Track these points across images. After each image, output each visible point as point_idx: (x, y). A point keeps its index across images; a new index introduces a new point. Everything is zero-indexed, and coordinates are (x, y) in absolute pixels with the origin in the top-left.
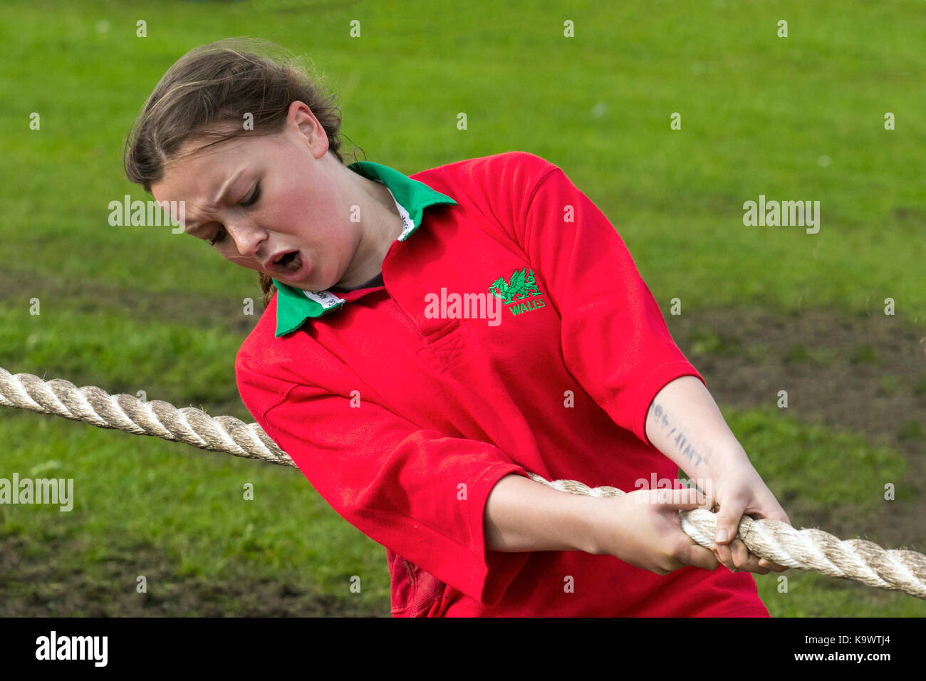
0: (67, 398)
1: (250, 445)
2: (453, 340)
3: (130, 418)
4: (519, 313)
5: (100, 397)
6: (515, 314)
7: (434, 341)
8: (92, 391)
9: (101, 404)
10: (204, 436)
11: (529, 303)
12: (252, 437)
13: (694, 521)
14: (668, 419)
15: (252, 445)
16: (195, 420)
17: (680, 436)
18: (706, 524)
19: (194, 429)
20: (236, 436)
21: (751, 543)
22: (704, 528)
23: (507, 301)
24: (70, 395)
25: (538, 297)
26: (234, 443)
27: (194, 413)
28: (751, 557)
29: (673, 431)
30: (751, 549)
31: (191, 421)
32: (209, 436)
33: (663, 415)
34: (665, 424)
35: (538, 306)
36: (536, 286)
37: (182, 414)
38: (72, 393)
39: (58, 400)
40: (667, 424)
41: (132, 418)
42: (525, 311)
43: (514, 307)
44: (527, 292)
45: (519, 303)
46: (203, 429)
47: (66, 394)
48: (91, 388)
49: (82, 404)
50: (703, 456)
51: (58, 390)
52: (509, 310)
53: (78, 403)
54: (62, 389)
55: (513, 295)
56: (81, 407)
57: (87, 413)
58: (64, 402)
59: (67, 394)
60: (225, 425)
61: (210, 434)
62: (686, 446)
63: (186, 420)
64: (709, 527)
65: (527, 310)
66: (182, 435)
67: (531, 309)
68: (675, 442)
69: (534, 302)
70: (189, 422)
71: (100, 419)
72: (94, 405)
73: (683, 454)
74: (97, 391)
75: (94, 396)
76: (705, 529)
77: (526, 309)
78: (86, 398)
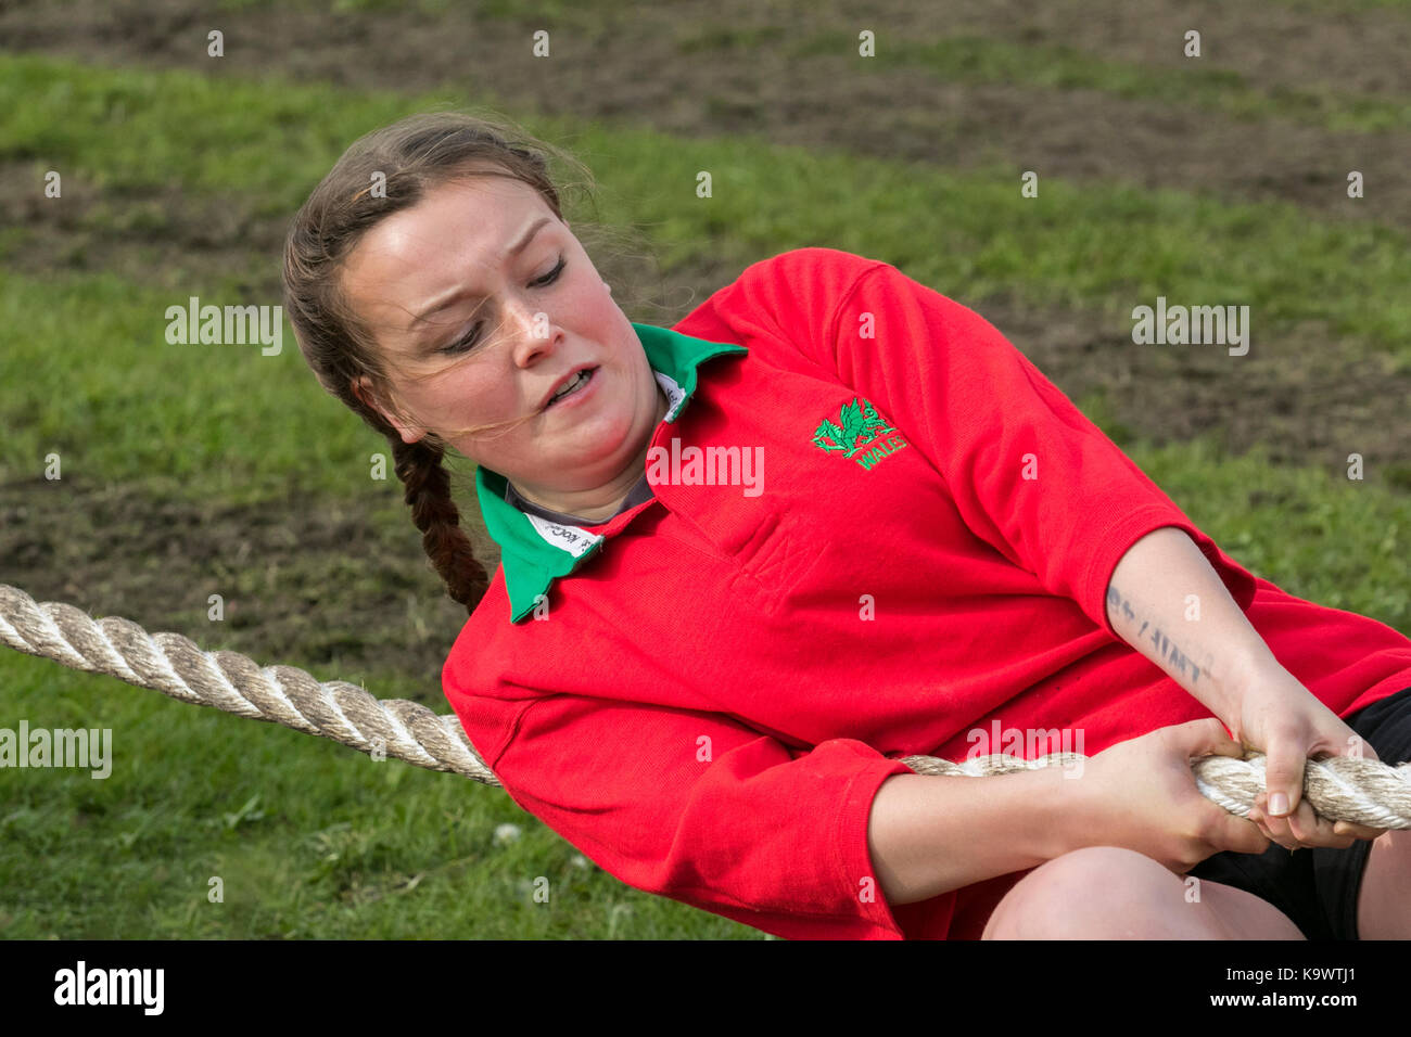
0: (130, 645)
1: (442, 746)
2: (778, 545)
3: (236, 687)
4: (874, 463)
5: (188, 650)
6: (869, 469)
7: (748, 559)
8: (175, 639)
9: (190, 660)
10: (363, 725)
11: (882, 444)
12: (448, 735)
13: (1214, 779)
14: (1131, 607)
15: (445, 747)
16: (349, 699)
17: (1158, 634)
18: (1236, 779)
19: (347, 713)
20: (419, 731)
21: (1320, 798)
22: (1236, 786)
23: (848, 451)
24: (136, 640)
25: (891, 435)
26: (414, 742)
27: (349, 689)
28: (1320, 820)
29: (1145, 626)
30: (1320, 809)
31: (343, 700)
32: (371, 726)
33: (1122, 602)
34: (1129, 615)
35: (897, 446)
36: (882, 420)
37: (327, 689)
38: (140, 638)
39: (112, 647)
40: (1132, 616)
41: (238, 687)
42: (881, 458)
43: (864, 456)
44: (872, 431)
45: (868, 448)
46: (363, 715)
47: (129, 639)
48: (173, 635)
49: (155, 657)
50: (1201, 664)
51: (117, 631)
52: (857, 464)
53: (150, 655)
54: (124, 630)
55: (854, 440)
56: (154, 662)
57: (162, 671)
58: (123, 651)
59: (132, 638)
60: (402, 711)
61: (375, 724)
62: (1170, 650)
63: (333, 698)
64: (1242, 783)
65: (885, 456)
66: (324, 722)
67: (889, 453)
68: (1153, 643)
69: (889, 441)
70: (339, 703)
71: (182, 683)
72: (177, 660)
73: (1170, 662)
74: (183, 641)
75: (177, 646)
76: (1236, 788)
77: (881, 454)
78: (163, 649)
